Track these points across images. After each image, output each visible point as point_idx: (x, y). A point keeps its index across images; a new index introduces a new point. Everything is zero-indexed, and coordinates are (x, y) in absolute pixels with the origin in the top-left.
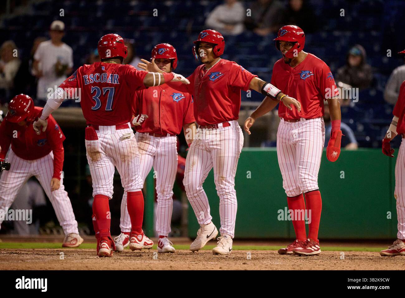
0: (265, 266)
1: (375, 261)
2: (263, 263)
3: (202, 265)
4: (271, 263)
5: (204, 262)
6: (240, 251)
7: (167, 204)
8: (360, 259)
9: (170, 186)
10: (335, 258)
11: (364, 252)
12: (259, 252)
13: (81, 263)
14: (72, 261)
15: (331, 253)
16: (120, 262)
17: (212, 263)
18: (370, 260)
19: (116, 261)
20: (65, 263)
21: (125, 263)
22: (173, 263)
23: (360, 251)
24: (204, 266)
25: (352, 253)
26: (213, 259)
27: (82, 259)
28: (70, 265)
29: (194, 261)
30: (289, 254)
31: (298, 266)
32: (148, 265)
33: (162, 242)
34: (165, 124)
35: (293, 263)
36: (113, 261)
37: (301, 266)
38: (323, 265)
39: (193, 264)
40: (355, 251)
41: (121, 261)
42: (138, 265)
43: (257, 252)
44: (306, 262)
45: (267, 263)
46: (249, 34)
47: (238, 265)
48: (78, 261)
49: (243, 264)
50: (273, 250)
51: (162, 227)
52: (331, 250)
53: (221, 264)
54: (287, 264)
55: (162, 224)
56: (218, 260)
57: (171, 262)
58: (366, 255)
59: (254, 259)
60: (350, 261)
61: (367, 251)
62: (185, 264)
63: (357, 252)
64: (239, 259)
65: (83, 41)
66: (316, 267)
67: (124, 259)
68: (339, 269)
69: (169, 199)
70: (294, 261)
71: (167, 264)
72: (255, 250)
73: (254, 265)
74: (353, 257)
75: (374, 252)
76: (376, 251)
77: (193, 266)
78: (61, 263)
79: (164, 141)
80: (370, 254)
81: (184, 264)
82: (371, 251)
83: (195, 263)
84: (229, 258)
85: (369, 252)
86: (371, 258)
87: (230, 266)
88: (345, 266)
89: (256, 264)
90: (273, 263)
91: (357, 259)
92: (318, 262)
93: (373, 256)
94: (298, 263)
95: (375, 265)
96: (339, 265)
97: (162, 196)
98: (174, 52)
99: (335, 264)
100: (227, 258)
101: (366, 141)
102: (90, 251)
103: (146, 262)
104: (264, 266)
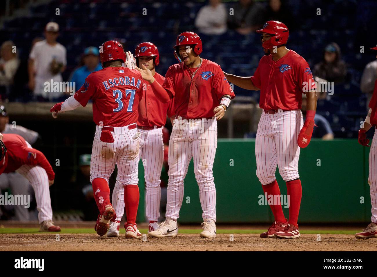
0: (249, 248)
1: (351, 243)
2: (247, 245)
3: (190, 247)
4: (254, 246)
5: (191, 245)
6: (225, 235)
7: (156, 192)
8: (337, 241)
9: (158, 175)
10: (313, 240)
11: (340, 235)
12: (243, 235)
13: (78, 247)
14: (69, 245)
15: (309, 236)
16: (113, 246)
17: (199, 246)
18: (346, 243)
19: (110, 244)
20: (63, 247)
21: (118, 247)
22: (163, 246)
23: (336, 234)
24: (192, 249)
25: (329, 236)
26: (200, 242)
27: (78, 243)
28: (67, 249)
29: (183, 245)
30: (270, 237)
31: (280, 248)
32: (140, 249)
33: (152, 227)
34: (151, 115)
35: (274, 246)
36: (107, 245)
37: (282, 248)
38: (302, 247)
39: (181, 247)
40: (332, 234)
41: (115, 245)
42: (130, 248)
43: (240, 236)
44: (287, 245)
45: (250, 246)
46: (231, 34)
47: (224, 248)
48: (75, 245)
49: (228, 246)
50: (256, 233)
51: (152, 212)
52: (310, 233)
53: (207, 247)
54: (269, 247)
55: (152, 210)
56: (205, 243)
57: (161, 245)
58: (343, 238)
59: (238, 242)
60: (327, 243)
61: (343, 234)
62: (175, 247)
63: (334, 235)
64: (225, 242)
65: (77, 41)
66: (295, 249)
67: (117, 242)
68: (317, 250)
69: (157, 187)
70: (276, 244)
71: (157, 247)
72: (239, 233)
73: (239, 247)
74: (331, 240)
75: (349, 235)
76: (351, 234)
77: (181, 248)
78: (59, 246)
79: (151, 134)
80: (346, 236)
81: (173, 247)
82: (347, 234)
83: (183, 246)
84: (215, 241)
85: (345, 235)
86: (347, 240)
87: (216, 249)
88: (322, 248)
89: (240, 247)
90: (256, 245)
91: (334, 241)
92: (298, 244)
93: (349, 238)
94: (279, 245)
95: (351, 247)
96: (317, 247)
97: (151, 184)
98: (156, 49)
99: (313, 246)
100: (213, 241)
101: (342, 132)
102: (85, 235)
103: (138, 245)
104: (247, 248)
